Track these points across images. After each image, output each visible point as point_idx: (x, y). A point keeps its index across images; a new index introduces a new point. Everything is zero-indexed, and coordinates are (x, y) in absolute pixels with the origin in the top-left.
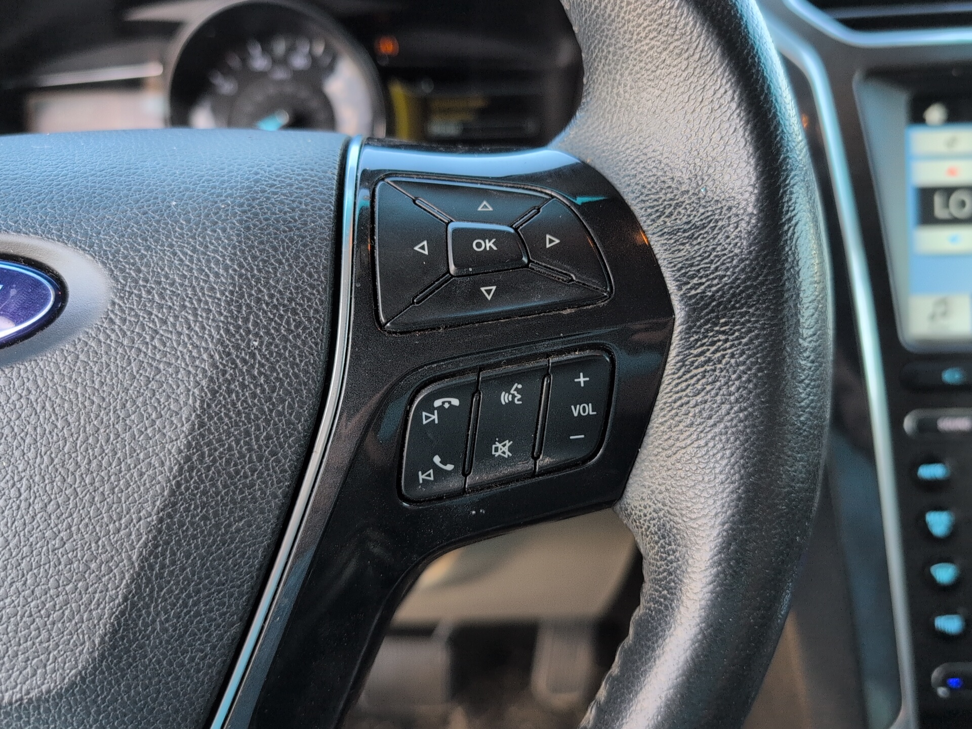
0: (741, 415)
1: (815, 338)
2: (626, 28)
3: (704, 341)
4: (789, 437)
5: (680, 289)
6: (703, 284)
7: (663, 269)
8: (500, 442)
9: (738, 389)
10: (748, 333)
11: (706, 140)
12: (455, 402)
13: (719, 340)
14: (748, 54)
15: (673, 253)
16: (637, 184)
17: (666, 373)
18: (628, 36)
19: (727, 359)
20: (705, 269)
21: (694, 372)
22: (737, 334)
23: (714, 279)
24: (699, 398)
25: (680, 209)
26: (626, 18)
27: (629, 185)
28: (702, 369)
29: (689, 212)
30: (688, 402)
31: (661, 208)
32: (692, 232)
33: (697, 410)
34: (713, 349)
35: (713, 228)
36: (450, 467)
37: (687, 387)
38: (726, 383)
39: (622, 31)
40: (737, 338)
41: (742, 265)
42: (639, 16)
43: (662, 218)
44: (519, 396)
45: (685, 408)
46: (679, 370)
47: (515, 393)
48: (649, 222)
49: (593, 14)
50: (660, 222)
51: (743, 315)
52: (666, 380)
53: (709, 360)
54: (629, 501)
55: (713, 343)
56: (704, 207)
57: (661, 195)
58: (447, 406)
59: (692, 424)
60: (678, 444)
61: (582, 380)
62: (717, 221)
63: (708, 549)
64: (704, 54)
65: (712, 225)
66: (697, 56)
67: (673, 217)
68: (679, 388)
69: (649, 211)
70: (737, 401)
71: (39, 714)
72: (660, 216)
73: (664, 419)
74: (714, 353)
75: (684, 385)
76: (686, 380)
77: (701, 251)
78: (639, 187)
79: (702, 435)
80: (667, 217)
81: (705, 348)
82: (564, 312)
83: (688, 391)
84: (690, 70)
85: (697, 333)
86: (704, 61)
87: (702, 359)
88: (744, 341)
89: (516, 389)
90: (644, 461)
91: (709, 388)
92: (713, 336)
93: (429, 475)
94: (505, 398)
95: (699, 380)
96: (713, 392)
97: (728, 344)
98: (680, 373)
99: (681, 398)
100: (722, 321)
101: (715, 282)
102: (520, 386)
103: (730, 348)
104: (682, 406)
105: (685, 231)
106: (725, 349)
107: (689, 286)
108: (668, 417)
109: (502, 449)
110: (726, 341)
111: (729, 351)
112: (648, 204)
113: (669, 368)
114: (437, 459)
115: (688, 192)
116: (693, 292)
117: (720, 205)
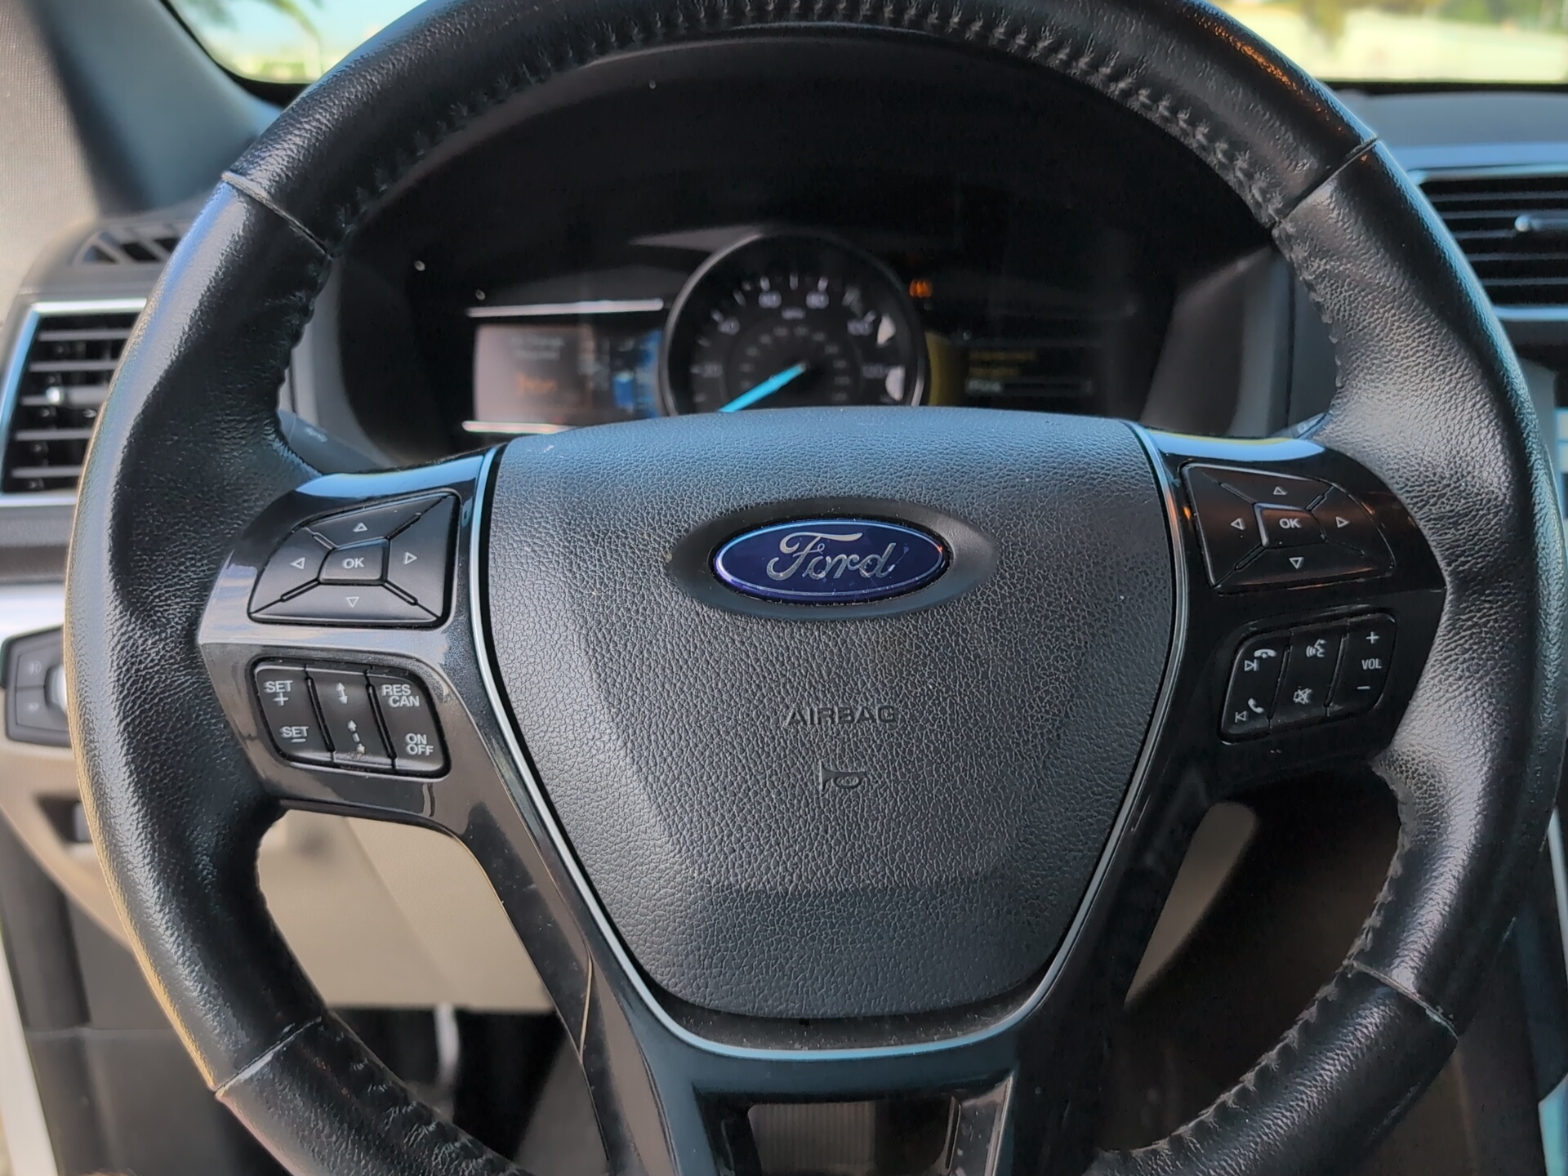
0: (1505, 670)
1: (1563, 608)
2: (1393, 346)
3: (1472, 608)
4: (1547, 689)
5: (1449, 564)
6: (1469, 561)
7: (1433, 549)
8: (1301, 689)
9: (1502, 648)
10: (1508, 603)
11: (1466, 443)
12: (1272, 653)
13: (1484, 608)
14: (1504, 375)
15: (1441, 535)
16: (1400, 477)
17: (1437, 635)
18: (1395, 353)
19: (1491, 623)
20: (1470, 550)
21: (1463, 634)
22: (1500, 603)
23: (1477, 558)
24: (1467, 656)
25: (1444, 500)
26: (1395, 338)
27: (1393, 477)
28: (1468, 632)
29: (1451, 502)
30: (1457, 659)
31: (1425, 498)
32: (1455, 519)
33: (1465, 666)
34: (1478, 615)
35: (1475, 516)
36: (1259, 710)
37: (1456, 647)
38: (1491, 644)
39: (1389, 348)
40: (1500, 606)
41: (1503, 547)
42: (1408, 338)
43: (1428, 507)
44: (1321, 650)
45: (1454, 664)
46: (1449, 632)
47: (1318, 647)
48: (1415, 509)
49: (1360, 330)
50: (1426, 509)
51: (1505, 587)
52: (1437, 641)
53: (1475, 625)
54: (1396, 748)
55: (1479, 610)
56: (1465, 498)
57: (1425, 487)
58: (1264, 656)
59: (1460, 678)
60: (1448, 695)
61: (1373, 638)
62: (1478, 510)
63: (1480, 781)
64: (1466, 372)
65: (1474, 513)
66: (1459, 374)
67: (1438, 506)
68: (1449, 648)
69: (1415, 500)
70: (1501, 658)
71: (968, 893)
72: (1424, 506)
73: (1434, 675)
74: (1480, 618)
75: (1453, 645)
76: (1456, 641)
77: (1465, 535)
78: (1404, 480)
79: (1470, 687)
80: (1432, 505)
81: (1473, 614)
82: (1358, 581)
83: (1456, 651)
84: (1452, 385)
85: (1465, 602)
86: (1465, 378)
87: (1470, 623)
88: (1506, 609)
89: (1320, 644)
90: (1413, 712)
91: (1475, 647)
92: (1479, 605)
93: (1243, 716)
94: (1310, 651)
95: (1466, 641)
96: (1480, 651)
97: (1492, 612)
98: (1451, 635)
99: (1450, 656)
100: (1487, 592)
101: (1480, 560)
102: (1322, 642)
103: (1495, 614)
104: (1451, 662)
105: (1450, 518)
106: (1490, 615)
107: (1457, 563)
108: (1438, 672)
109: (1303, 696)
110: (1491, 608)
111: (1493, 617)
112: (1412, 494)
113: (1441, 631)
114: (1251, 702)
115: (1449, 485)
116: (1461, 568)
117: (1479, 498)
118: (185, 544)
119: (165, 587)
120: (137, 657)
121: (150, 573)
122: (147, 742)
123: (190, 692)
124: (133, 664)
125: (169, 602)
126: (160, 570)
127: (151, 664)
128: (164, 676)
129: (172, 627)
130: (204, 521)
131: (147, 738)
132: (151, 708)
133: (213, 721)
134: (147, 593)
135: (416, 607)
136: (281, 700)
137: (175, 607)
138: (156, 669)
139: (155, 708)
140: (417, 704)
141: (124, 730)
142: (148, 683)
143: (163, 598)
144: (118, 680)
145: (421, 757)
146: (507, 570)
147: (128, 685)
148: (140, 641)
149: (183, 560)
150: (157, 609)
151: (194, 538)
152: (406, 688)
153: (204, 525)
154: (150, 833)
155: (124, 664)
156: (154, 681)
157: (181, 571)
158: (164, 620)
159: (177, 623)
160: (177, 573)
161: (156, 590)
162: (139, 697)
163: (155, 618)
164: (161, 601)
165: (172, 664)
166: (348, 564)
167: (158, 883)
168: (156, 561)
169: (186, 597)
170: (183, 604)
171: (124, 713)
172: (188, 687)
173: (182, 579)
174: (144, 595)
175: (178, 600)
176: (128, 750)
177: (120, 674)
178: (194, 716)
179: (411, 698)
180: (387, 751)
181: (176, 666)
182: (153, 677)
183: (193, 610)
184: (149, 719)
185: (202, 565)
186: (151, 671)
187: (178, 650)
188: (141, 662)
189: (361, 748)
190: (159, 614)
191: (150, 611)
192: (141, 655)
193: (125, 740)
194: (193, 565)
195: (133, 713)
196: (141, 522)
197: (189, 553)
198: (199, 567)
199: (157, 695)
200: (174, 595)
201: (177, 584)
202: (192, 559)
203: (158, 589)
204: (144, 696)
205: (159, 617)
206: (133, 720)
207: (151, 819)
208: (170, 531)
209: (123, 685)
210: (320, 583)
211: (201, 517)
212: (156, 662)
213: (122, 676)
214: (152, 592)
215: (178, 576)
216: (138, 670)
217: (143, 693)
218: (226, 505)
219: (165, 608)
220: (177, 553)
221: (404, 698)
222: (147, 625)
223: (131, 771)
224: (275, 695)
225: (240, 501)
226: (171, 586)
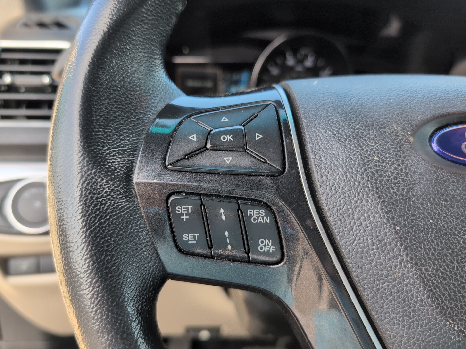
118: (122, 124)
119: (113, 148)
120: (97, 190)
121: (104, 139)
122: (103, 243)
123: (127, 212)
124: (94, 194)
125: (115, 157)
126: (109, 138)
127: (106, 195)
128: (113, 202)
129: (118, 172)
130: (132, 111)
131: (103, 240)
132: (105, 222)
133: (140, 230)
134: (102, 151)
135: (266, 164)
136: (185, 217)
137: (119, 160)
138: (108, 197)
139: (107, 222)
140: (268, 221)
141: (90, 235)
142: (103, 206)
143: (112, 155)
144: (86, 204)
145: (268, 253)
146: (320, 144)
147: (92, 207)
148: (99, 180)
149: (122, 133)
150: (109, 161)
151: (127, 120)
152: (262, 212)
153: (132, 114)
154: (106, 300)
155: (89, 194)
156: (107, 205)
157: (121, 139)
158: (113, 168)
159: (120, 170)
160: (119, 141)
161: (107, 150)
162: (98, 215)
163: (107, 166)
164: (111, 156)
165: (118, 195)
166: (224, 138)
167: (111, 332)
168: (107, 132)
169: (125, 154)
170: (123, 159)
171: (89, 225)
172: (127, 209)
173: (122, 144)
174: (100, 152)
175: (120, 156)
176: (92, 248)
177: (86, 200)
178: (130, 227)
179: (265, 218)
180: (245, 249)
181: (121, 196)
182: (106, 203)
183: (130, 162)
184: (104, 229)
185: (133, 137)
186: (105, 198)
187: (121, 186)
188: (99, 193)
189: (229, 247)
190: (110, 164)
191: (104, 162)
192: (100, 189)
193: (90, 241)
194: (128, 136)
195: (95, 224)
196: (98, 109)
197: (125, 129)
198: (131, 138)
199: (108, 214)
200: (118, 153)
201: (119, 147)
202: (127, 132)
203: (109, 149)
204: (101, 214)
205: (110, 166)
206: (95, 229)
207: (106, 292)
208: (114, 115)
209: (89, 207)
210: (207, 149)
211: (131, 109)
212: (109, 193)
213: (88, 201)
214: (105, 150)
215: (120, 142)
216: (97, 198)
217: (100, 212)
218: (143, 104)
219: (114, 160)
220: (118, 129)
221: (260, 217)
222: (103, 170)
223: (94, 261)
224: (182, 214)
225: (150, 102)
226: (116, 148)
